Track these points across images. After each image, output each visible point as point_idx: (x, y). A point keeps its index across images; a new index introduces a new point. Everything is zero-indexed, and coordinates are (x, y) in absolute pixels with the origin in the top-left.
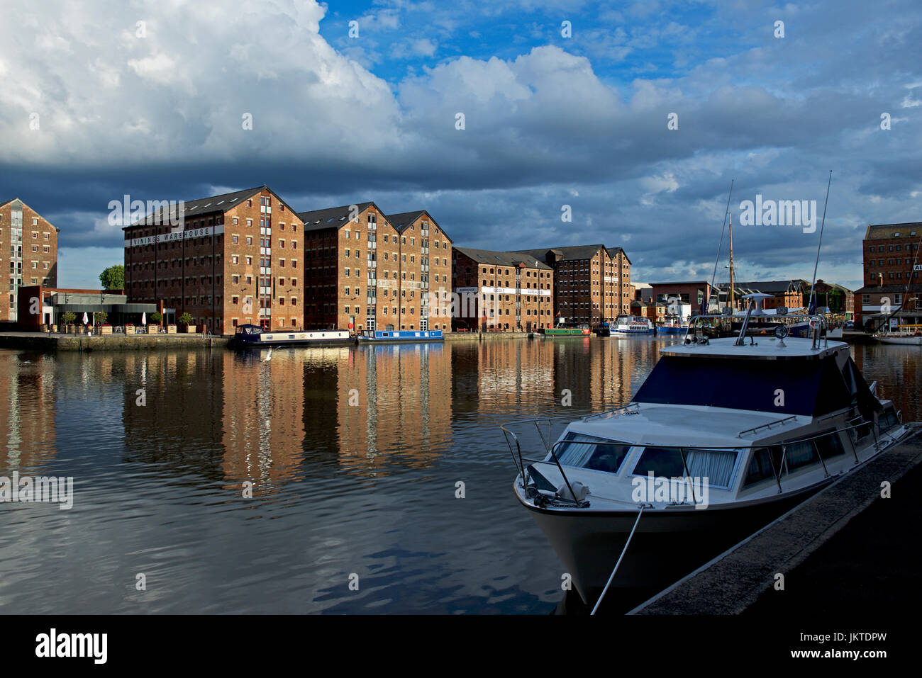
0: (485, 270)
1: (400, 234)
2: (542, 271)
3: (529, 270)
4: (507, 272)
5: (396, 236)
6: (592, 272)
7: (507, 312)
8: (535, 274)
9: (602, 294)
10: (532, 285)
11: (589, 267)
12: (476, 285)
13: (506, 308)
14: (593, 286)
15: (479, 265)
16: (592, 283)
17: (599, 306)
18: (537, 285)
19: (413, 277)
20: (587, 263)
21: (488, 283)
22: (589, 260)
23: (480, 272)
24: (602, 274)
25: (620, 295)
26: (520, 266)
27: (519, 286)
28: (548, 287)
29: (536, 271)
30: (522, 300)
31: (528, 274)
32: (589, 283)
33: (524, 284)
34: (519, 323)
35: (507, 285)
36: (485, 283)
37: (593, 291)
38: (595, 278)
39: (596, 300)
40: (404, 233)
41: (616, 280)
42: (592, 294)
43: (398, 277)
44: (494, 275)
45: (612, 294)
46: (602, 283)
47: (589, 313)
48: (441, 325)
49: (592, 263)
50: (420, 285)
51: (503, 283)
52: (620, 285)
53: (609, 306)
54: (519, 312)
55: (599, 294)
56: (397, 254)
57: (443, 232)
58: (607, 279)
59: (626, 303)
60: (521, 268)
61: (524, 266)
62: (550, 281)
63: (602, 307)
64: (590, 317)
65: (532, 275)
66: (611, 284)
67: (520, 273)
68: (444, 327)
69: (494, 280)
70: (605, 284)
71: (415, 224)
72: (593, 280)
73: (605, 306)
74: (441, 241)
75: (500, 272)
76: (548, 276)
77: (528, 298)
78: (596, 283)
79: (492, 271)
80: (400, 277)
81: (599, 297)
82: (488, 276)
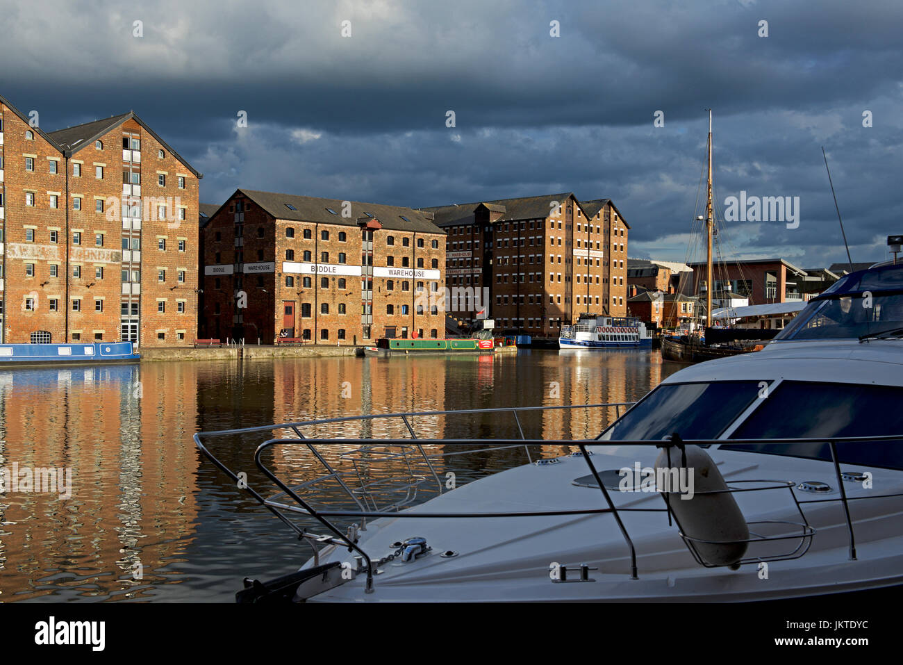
0: (291, 232)
1: (66, 155)
2: (420, 235)
3: (391, 233)
4: (343, 236)
5: (58, 159)
6: (548, 242)
7: (343, 308)
8: (406, 242)
9: (569, 279)
10: (398, 260)
11: (543, 232)
12: (272, 258)
13: (339, 300)
14: (548, 264)
15: (278, 222)
16: (547, 260)
17: (562, 300)
18: (410, 261)
19: (102, 242)
20: (539, 225)
21: (299, 254)
22: (544, 219)
23: (280, 236)
24: (570, 244)
25: (606, 281)
26: (370, 224)
27: (369, 261)
28: (435, 264)
29: (409, 235)
30: (375, 287)
31: (391, 240)
32: (542, 260)
33: (379, 258)
34: (369, 328)
35: (343, 259)
36: (290, 256)
37: (549, 272)
38: (554, 252)
39: (555, 290)
40: (78, 154)
41: (598, 254)
42: (547, 278)
43: (62, 238)
44: (311, 241)
45: (588, 280)
46: (569, 260)
47: (542, 312)
48: (172, 331)
49: (548, 224)
50: (118, 257)
51: (333, 256)
52: (607, 264)
53: (582, 300)
54: (369, 307)
55: (563, 279)
56: (59, 194)
57: (177, 157)
58: (579, 253)
59: (620, 294)
60: (371, 230)
61: (378, 225)
62: (437, 253)
63: (569, 300)
64: (543, 318)
65: (398, 242)
66: (589, 262)
67: (371, 239)
68: (182, 336)
69: (313, 250)
70: (575, 262)
71: (105, 139)
72: (549, 255)
73: (575, 300)
74: (172, 174)
75: (326, 235)
76: (435, 244)
77: (390, 284)
78: (556, 260)
79: (307, 234)
80: (65, 240)
81: (562, 283)
82: (299, 243)
